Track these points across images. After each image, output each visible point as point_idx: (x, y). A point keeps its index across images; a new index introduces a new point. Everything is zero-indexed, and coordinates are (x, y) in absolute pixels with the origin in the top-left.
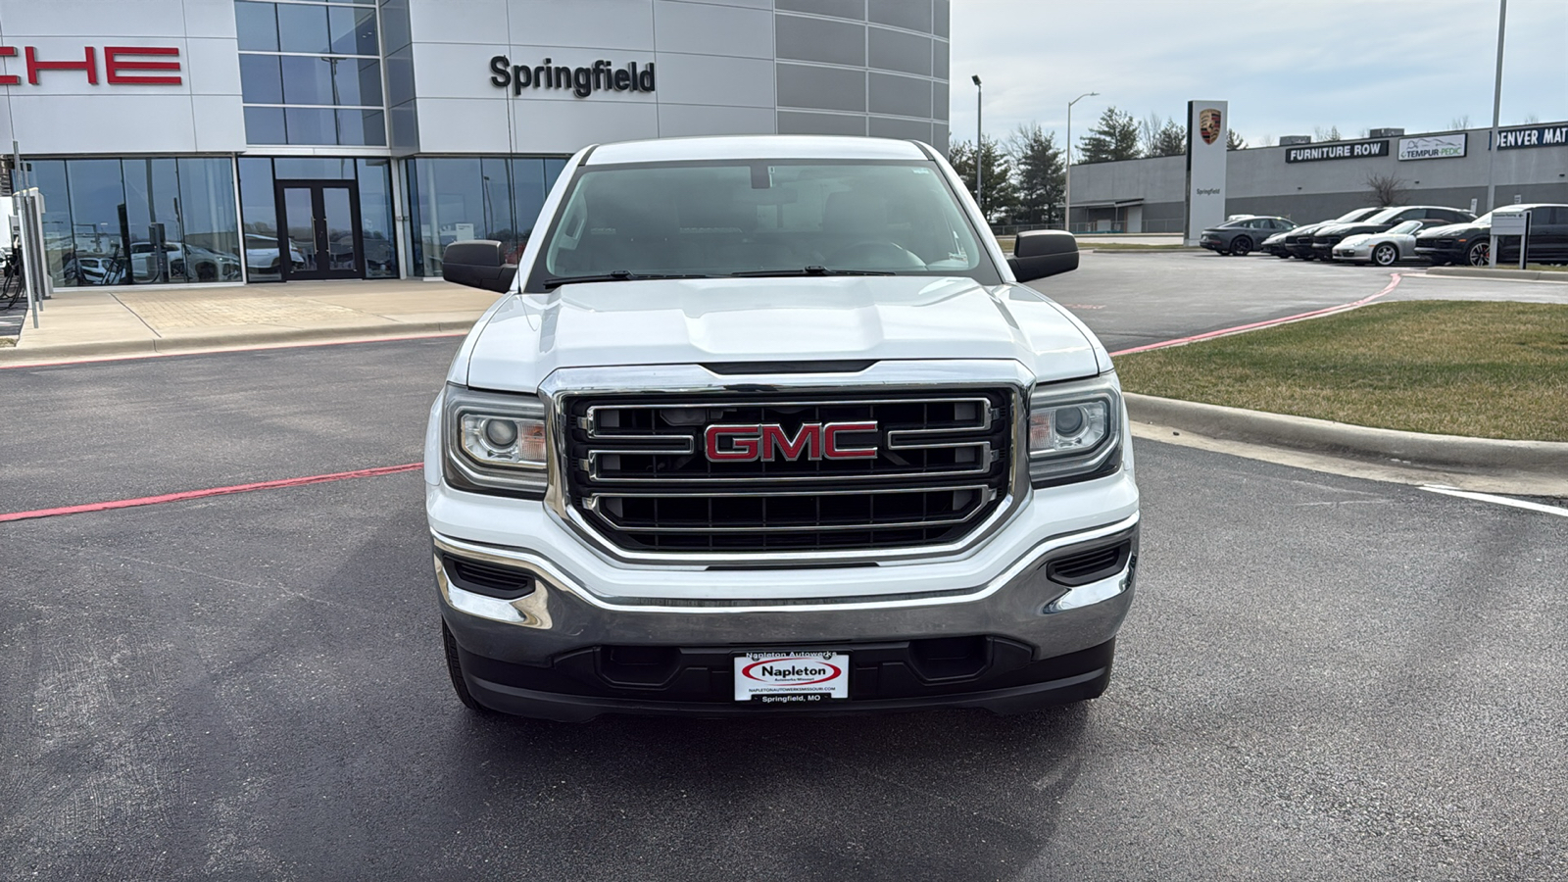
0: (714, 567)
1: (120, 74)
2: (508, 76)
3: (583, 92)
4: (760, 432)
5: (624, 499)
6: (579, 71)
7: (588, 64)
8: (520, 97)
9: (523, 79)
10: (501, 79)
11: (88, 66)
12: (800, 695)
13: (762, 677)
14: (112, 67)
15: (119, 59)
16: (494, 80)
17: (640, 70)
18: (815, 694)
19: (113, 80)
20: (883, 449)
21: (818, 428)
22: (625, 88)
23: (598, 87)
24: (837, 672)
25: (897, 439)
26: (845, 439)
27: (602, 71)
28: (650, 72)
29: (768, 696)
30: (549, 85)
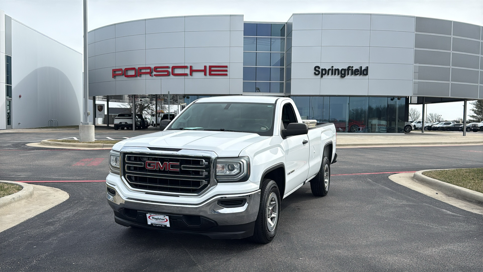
0: (147, 193)
1: (213, 73)
2: (319, 72)
3: (343, 76)
4: (156, 163)
5: (135, 176)
6: (342, 70)
7: (346, 67)
8: (323, 78)
9: (324, 73)
10: (317, 73)
11: (204, 71)
12: (160, 225)
13: (152, 219)
14: (210, 71)
15: (213, 69)
16: (315, 73)
17: (363, 69)
18: (163, 225)
19: (210, 74)
20: (180, 169)
21: (167, 163)
22: (358, 74)
23: (348, 74)
24: (167, 220)
25: (184, 167)
26: (172, 166)
27: (350, 69)
28: (367, 69)
29: (154, 224)
30: (332, 74)
